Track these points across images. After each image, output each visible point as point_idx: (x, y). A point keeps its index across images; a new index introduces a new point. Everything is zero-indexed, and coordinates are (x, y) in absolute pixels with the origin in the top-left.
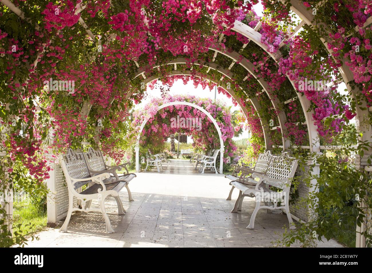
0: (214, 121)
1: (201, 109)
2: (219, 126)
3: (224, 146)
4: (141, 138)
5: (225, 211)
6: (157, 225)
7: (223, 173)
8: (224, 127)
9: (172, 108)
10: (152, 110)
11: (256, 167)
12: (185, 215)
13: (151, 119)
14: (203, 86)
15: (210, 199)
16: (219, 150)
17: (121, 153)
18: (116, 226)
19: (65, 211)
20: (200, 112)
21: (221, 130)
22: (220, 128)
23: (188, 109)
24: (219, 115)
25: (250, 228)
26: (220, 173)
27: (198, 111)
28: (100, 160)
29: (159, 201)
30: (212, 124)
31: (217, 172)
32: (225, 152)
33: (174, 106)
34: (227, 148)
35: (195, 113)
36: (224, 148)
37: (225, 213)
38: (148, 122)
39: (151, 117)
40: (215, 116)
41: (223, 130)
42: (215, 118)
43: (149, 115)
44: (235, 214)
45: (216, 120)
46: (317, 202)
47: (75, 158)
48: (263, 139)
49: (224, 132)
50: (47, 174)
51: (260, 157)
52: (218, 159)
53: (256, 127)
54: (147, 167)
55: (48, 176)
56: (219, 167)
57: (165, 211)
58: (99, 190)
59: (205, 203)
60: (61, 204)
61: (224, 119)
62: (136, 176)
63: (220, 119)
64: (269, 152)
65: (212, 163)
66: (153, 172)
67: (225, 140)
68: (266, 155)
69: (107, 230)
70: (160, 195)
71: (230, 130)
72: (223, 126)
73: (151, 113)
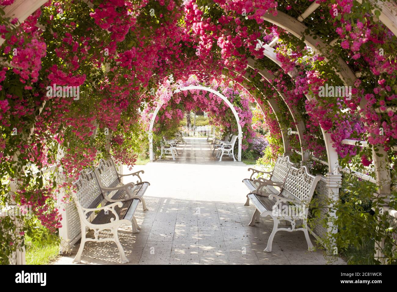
0: (231, 106)
1: (217, 93)
2: (237, 111)
3: (243, 132)
4: (154, 126)
5: (242, 223)
6: (173, 249)
7: (242, 161)
8: (241, 112)
9: (186, 92)
10: (165, 96)
11: (274, 171)
12: (202, 232)
13: (165, 106)
14: (218, 82)
15: (227, 204)
16: (237, 137)
17: (134, 158)
18: (131, 251)
19: (78, 234)
20: (216, 96)
21: (239, 115)
22: (238, 113)
23: (203, 93)
24: (236, 99)
25: (268, 251)
26: (239, 160)
27: (214, 95)
28: (112, 170)
29: (174, 209)
30: (229, 108)
31: (235, 160)
32: (243, 138)
33: (188, 91)
34: (246, 134)
35: (211, 97)
36: (242, 134)
37: (243, 226)
38: (162, 108)
39: (165, 103)
40: (232, 100)
41: (241, 115)
42: (232, 102)
43: (162, 101)
44: (252, 228)
45: (233, 105)
46: (335, 242)
47: (86, 180)
48: (281, 141)
49: (242, 118)
50: (59, 223)
51: (279, 160)
52: (236, 145)
53: (273, 128)
54: (161, 155)
55: (60, 225)
56: (237, 154)
57: (181, 225)
58: (112, 219)
59: (223, 211)
60: (74, 228)
61: (242, 103)
62: (150, 184)
63: (238, 103)
64: (287, 158)
65: (230, 150)
66: (168, 161)
67: (243, 125)
68: (285, 161)
69: (122, 260)
70: (175, 200)
71: (248, 114)
72: (241, 110)
73: (165, 99)
